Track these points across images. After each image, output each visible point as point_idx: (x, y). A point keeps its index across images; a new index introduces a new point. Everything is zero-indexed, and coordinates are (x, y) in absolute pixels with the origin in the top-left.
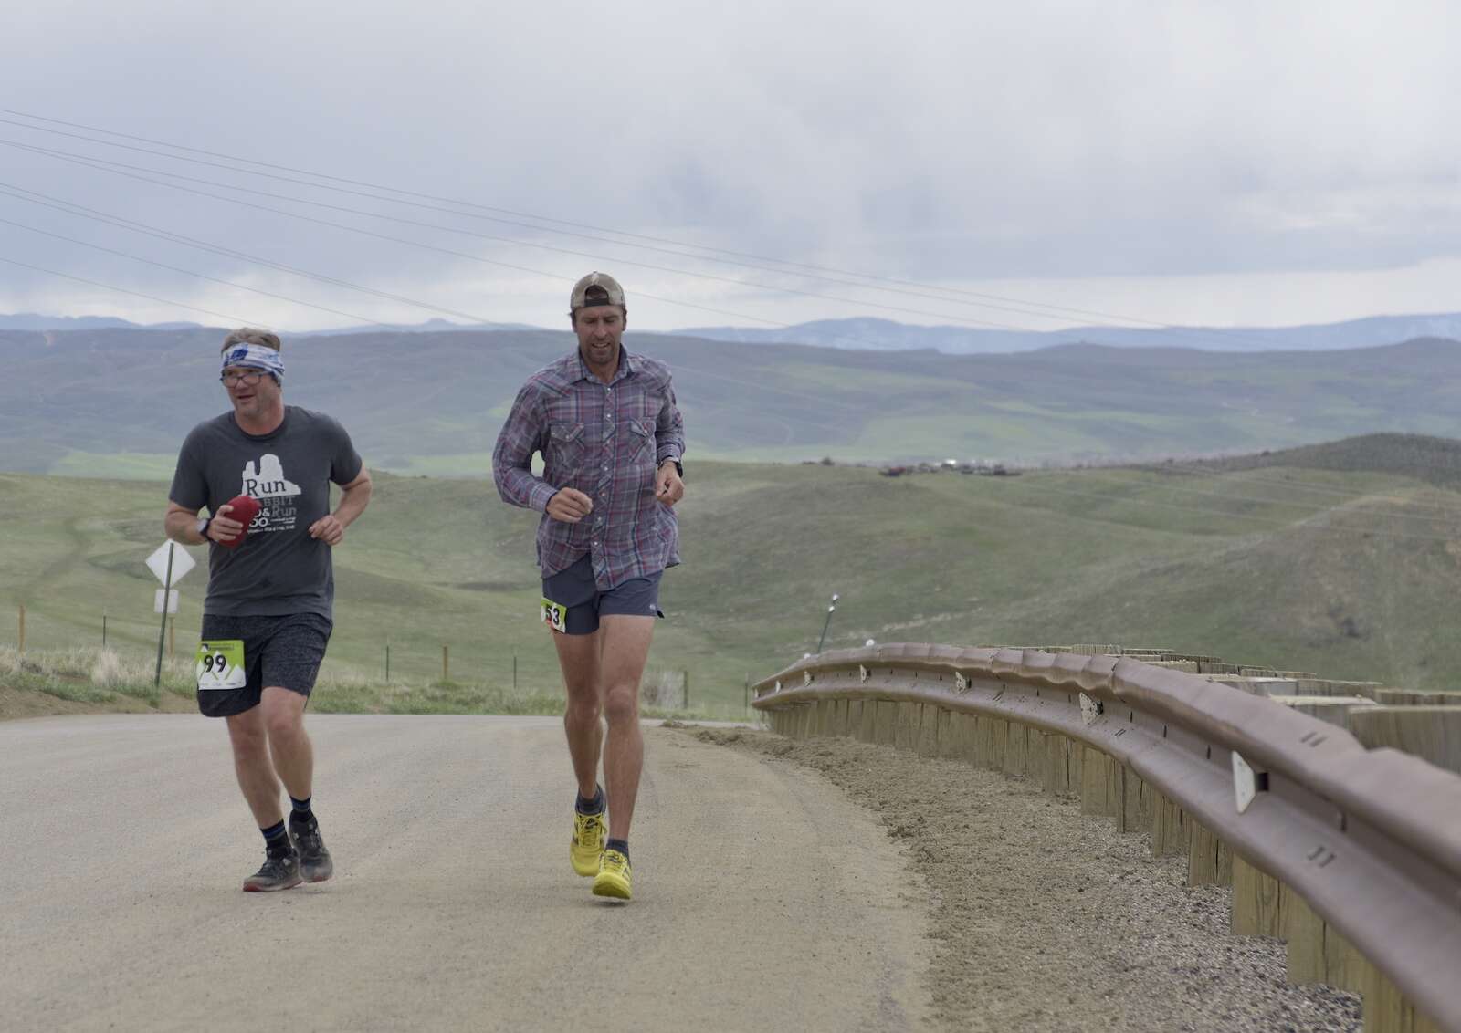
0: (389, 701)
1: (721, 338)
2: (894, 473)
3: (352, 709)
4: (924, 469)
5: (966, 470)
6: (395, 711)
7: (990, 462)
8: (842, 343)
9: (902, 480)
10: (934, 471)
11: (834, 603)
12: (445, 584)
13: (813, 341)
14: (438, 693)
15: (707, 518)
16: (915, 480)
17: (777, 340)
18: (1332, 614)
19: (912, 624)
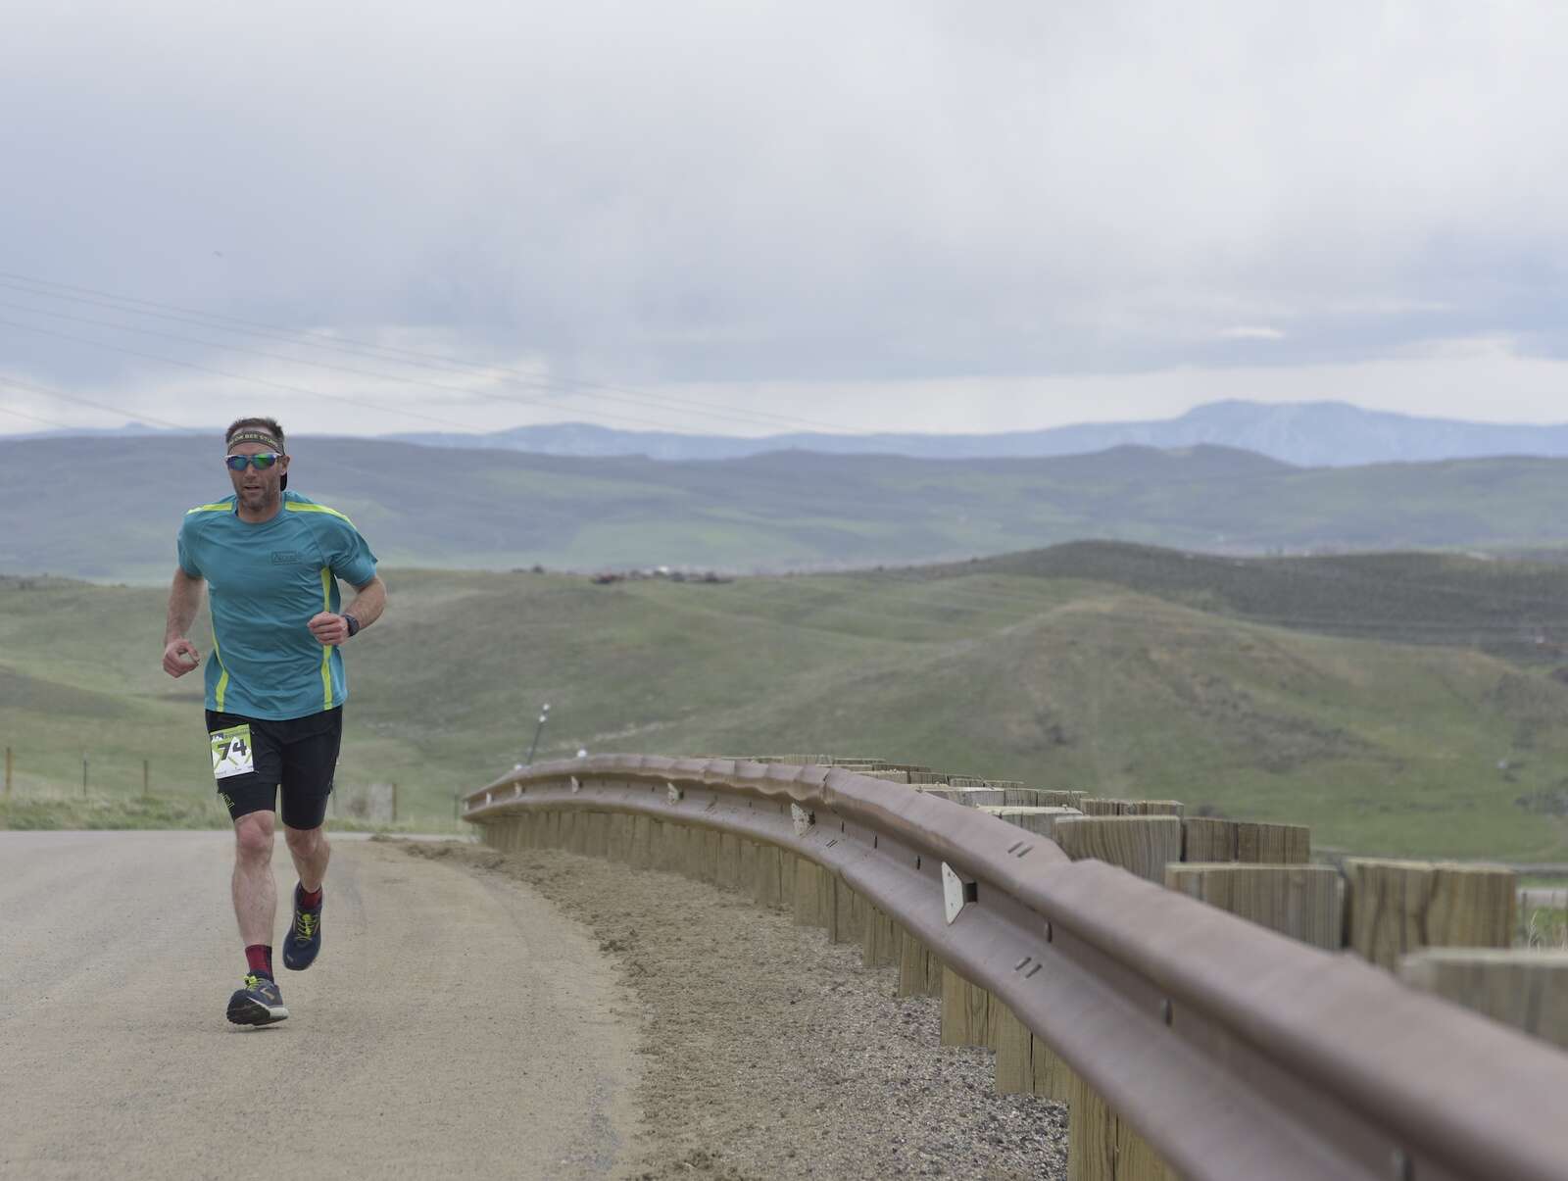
0: (86, 817)
1: (429, 444)
2: (606, 580)
3: (47, 826)
4: (636, 576)
5: (677, 578)
6: (94, 827)
7: (702, 570)
8: (552, 449)
9: (613, 588)
10: (645, 578)
11: (545, 713)
12: (145, 696)
13: (522, 447)
14: (137, 808)
15: (416, 627)
16: (627, 587)
17: (486, 445)
18: (1040, 720)
19: (624, 734)
